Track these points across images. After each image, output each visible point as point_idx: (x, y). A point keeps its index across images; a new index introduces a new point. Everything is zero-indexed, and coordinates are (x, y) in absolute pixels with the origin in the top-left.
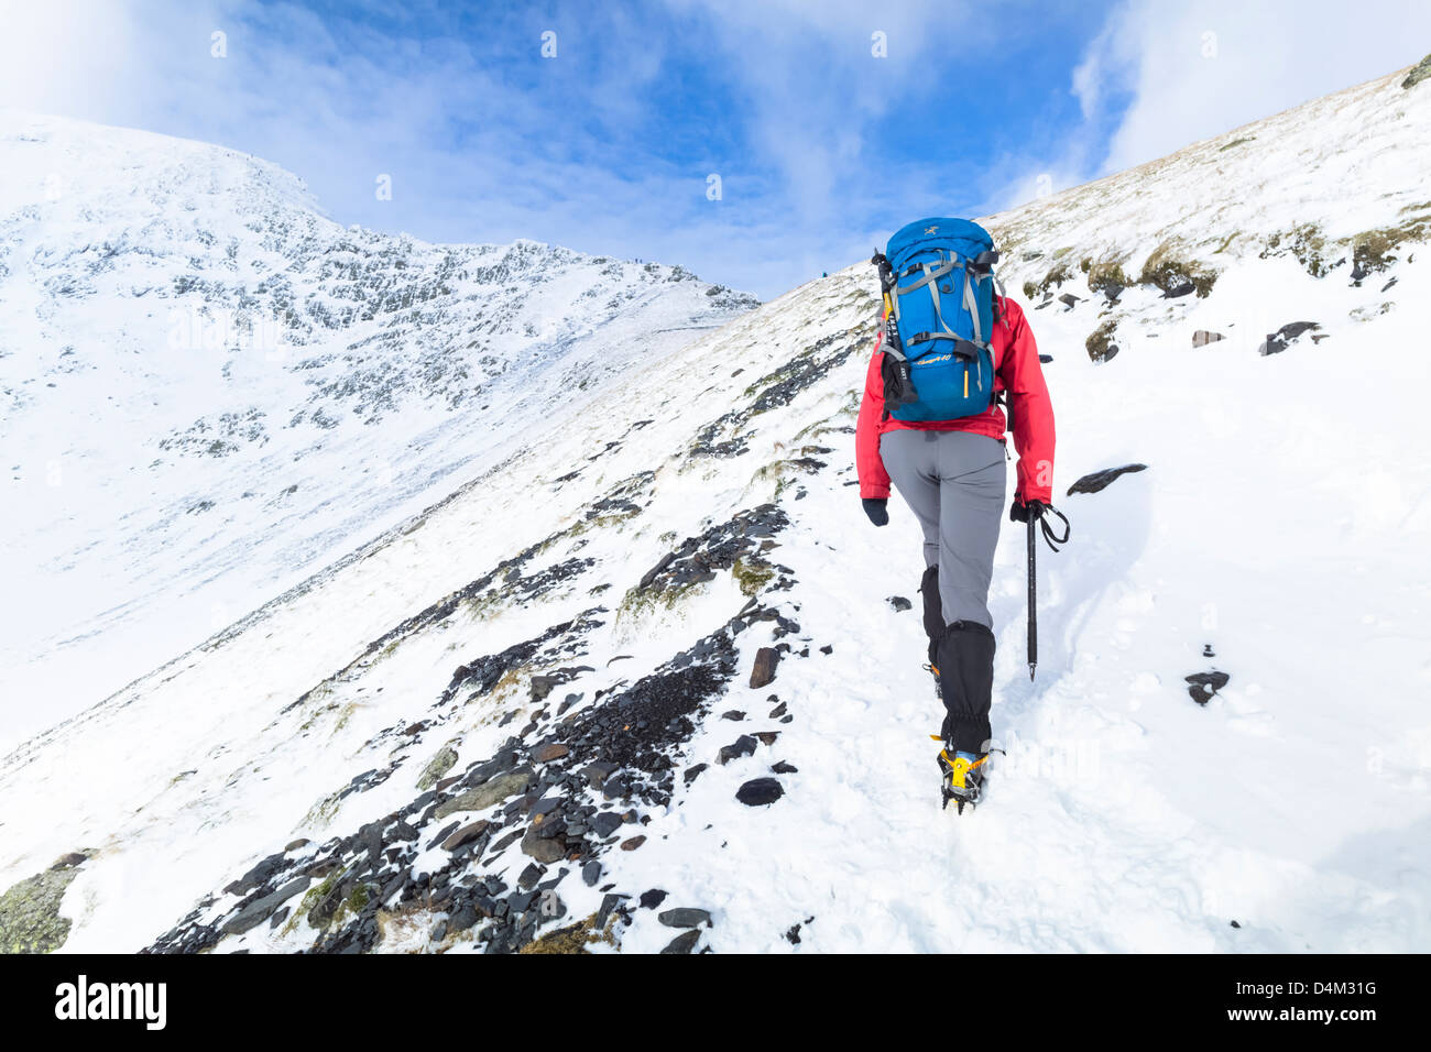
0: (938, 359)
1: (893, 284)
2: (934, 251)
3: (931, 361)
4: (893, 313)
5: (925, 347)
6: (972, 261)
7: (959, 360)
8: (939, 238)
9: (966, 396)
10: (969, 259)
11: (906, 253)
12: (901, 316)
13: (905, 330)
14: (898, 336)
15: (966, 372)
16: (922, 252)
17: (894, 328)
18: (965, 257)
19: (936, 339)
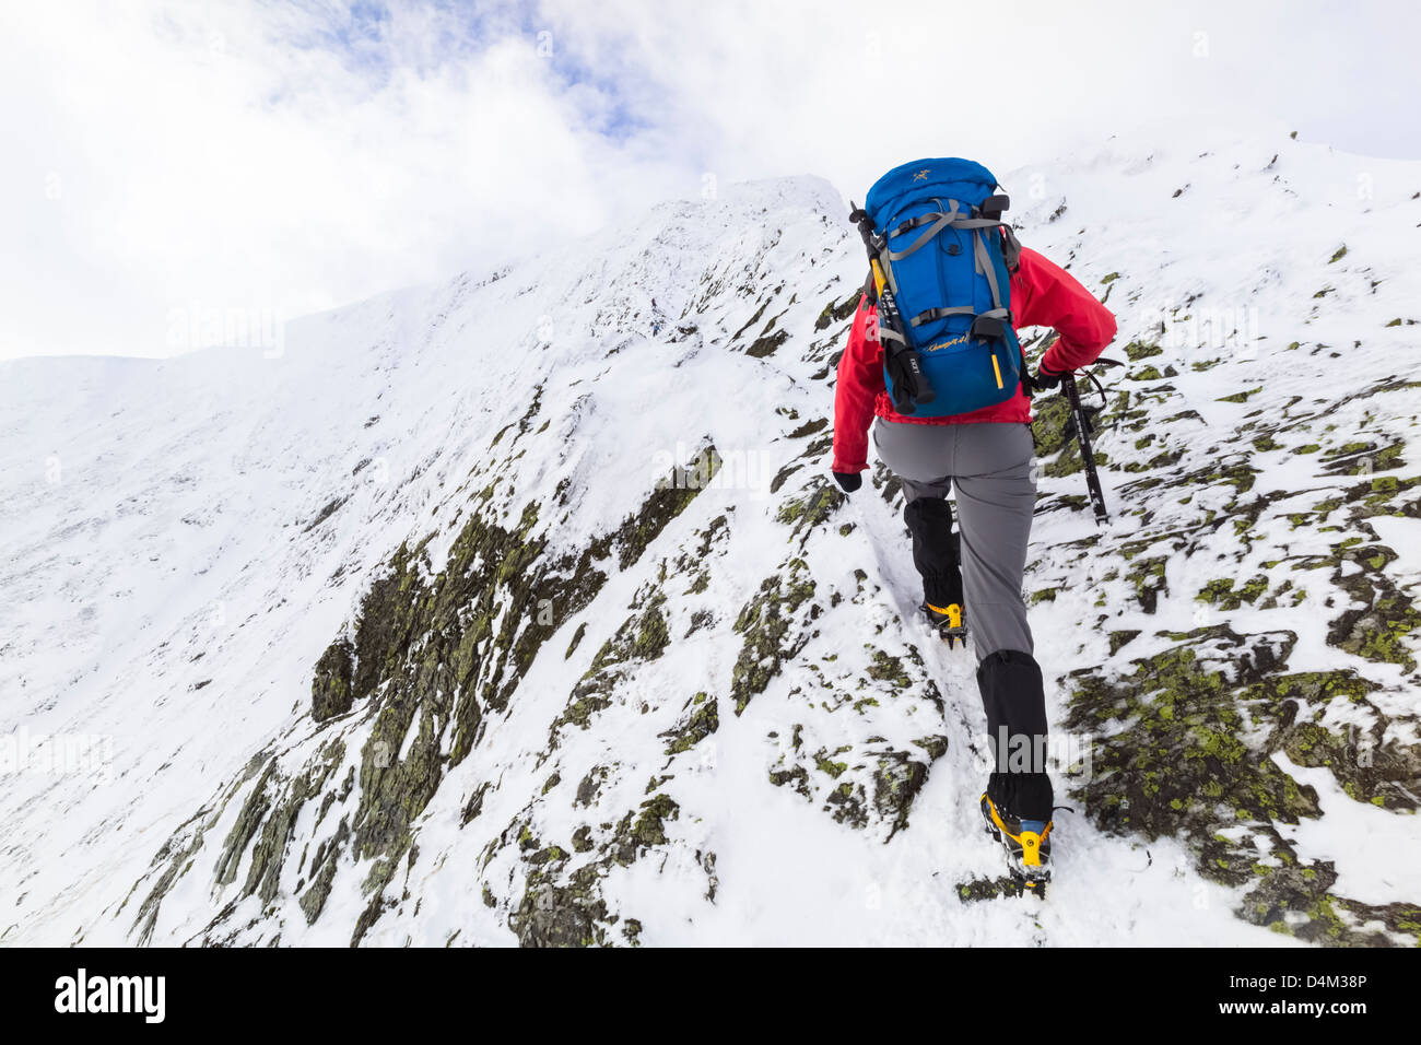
0: (955, 341)
1: (882, 248)
2: (928, 201)
3: (945, 345)
4: (887, 286)
5: (935, 328)
6: (977, 209)
7: (981, 342)
8: (934, 184)
9: (1000, 386)
10: (974, 207)
11: (893, 207)
12: (899, 288)
13: (906, 307)
14: (900, 315)
15: (994, 357)
16: (914, 204)
17: (891, 305)
18: (969, 205)
19: (948, 317)
